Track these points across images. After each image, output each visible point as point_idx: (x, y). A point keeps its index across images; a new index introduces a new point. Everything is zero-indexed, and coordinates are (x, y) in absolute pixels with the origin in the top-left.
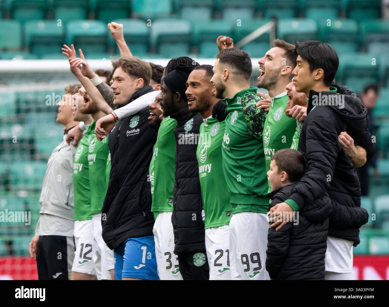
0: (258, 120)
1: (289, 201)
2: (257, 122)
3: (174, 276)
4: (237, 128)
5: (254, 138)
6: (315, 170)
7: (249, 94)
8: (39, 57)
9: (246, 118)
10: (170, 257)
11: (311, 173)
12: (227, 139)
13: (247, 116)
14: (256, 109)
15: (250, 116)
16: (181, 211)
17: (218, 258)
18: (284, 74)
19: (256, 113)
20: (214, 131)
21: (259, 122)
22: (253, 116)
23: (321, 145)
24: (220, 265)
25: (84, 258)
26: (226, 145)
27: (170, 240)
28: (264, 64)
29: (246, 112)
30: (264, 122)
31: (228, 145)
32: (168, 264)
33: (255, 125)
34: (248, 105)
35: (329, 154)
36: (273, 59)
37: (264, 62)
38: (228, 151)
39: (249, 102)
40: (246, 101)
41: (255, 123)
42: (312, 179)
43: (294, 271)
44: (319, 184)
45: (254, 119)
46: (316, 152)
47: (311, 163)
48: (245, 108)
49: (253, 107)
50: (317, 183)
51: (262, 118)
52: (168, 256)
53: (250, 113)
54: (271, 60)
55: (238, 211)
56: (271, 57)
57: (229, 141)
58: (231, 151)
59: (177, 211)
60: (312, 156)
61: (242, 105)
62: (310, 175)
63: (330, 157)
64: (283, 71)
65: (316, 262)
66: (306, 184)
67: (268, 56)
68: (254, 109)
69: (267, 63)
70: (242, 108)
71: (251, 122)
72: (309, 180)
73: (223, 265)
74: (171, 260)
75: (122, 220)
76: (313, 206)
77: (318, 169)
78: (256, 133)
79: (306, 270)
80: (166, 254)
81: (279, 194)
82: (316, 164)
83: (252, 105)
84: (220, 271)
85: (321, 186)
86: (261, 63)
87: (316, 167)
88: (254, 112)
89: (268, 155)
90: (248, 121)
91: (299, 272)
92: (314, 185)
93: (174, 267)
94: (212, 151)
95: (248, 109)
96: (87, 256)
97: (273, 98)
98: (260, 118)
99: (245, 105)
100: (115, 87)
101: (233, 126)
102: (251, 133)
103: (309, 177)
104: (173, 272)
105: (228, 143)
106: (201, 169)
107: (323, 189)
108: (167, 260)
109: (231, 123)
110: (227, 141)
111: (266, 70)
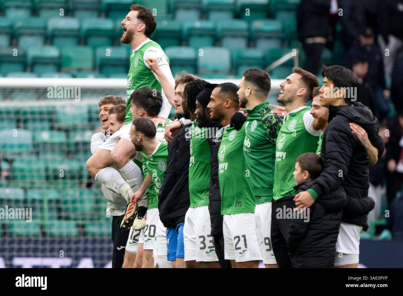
0: (273, 128)
1: (310, 190)
2: (273, 130)
3: (208, 255)
4: (257, 134)
5: (269, 143)
6: (332, 167)
7: (266, 107)
8: (108, 76)
9: (264, 126)
10: (204, 240)
11: (328, 170)
12: (247, 143)
13: (265, 125)
14: (272, 120)
15: (267, 125)
16: (216, 201)
17: (237, 243)
18: (300, 95)
19: (272, 123)
20: (232, 136)
21: (274, 130)
22: (270, 125)
23: (338, 146)
24: (240, 248)
25: (133, 240)
26: (247, 148)
27: (204, 226)
28: (284, 87)
29: (264, 122)
30: (279, 130)
31: (249, 148)
32: (202, 245)
33: (271, 132)
34: (266, 116)
35: (344, 154)
36: (292, 83)
37: (284, 85)
38: (249, 153)
39: (267, 113)
40: (265, 113)
41: (271, 131)
42: (330, 174)
43: (309, 250)
44: (335, 178)
45: (270, 128)
46: (333, 152)
47: (329, 162)
48: (263, 119)
49: (270, 118)
50: (333, 177)
51: (277, 127)
52: (202, 239)
53: (268, 123)
54: (290, 83)
55: (262, 201)
56: (290, 80)
57: (250, 144)
58: (252, 152)
59: (212, 201)
60: (330, 155)
61: (261, 116)
62: (328, 171)
63: (344, 156)
64: (300, 92)
65: (327, 244)
66: (325, 178)
67: (288, 80)
68: (271, 120)
69: (287, 86)
70: (261, 119)
71: (268, 130)
72: (327, 175)
73: (241, 248)
74: (205, 242)
75: (177, 207)
76: (331, 196)
77: (334, 166)
78: (272, 139)
79: (318, 249)
80: (200, 237)
81: (303, 186)
82: (334, 162)
83: (269, 116)
84: (240, 253)
85: (336, 180)
86: (282, 86)
87: (333, 164)
88: (271, 123)
89: (280, 157)
90: (266, 129)
91: (313, 250)
92: (330, 178)
93: (208, 248)
94: (228, 153)
95: (266, 119)
96: (136, 238)
97: (289, 113)
98: (276, 127)
99: (264, 116)
100: (177, 100)
101: (253, 133)
102: (268, 139)
103: (327, 172)
104: (207, 252)
105: (249, 146)
106: (221, 166)
107: (338, 181)
108: (201, 242)
109: (251, 130)
110: (248, 145)
111: (285, 91)
